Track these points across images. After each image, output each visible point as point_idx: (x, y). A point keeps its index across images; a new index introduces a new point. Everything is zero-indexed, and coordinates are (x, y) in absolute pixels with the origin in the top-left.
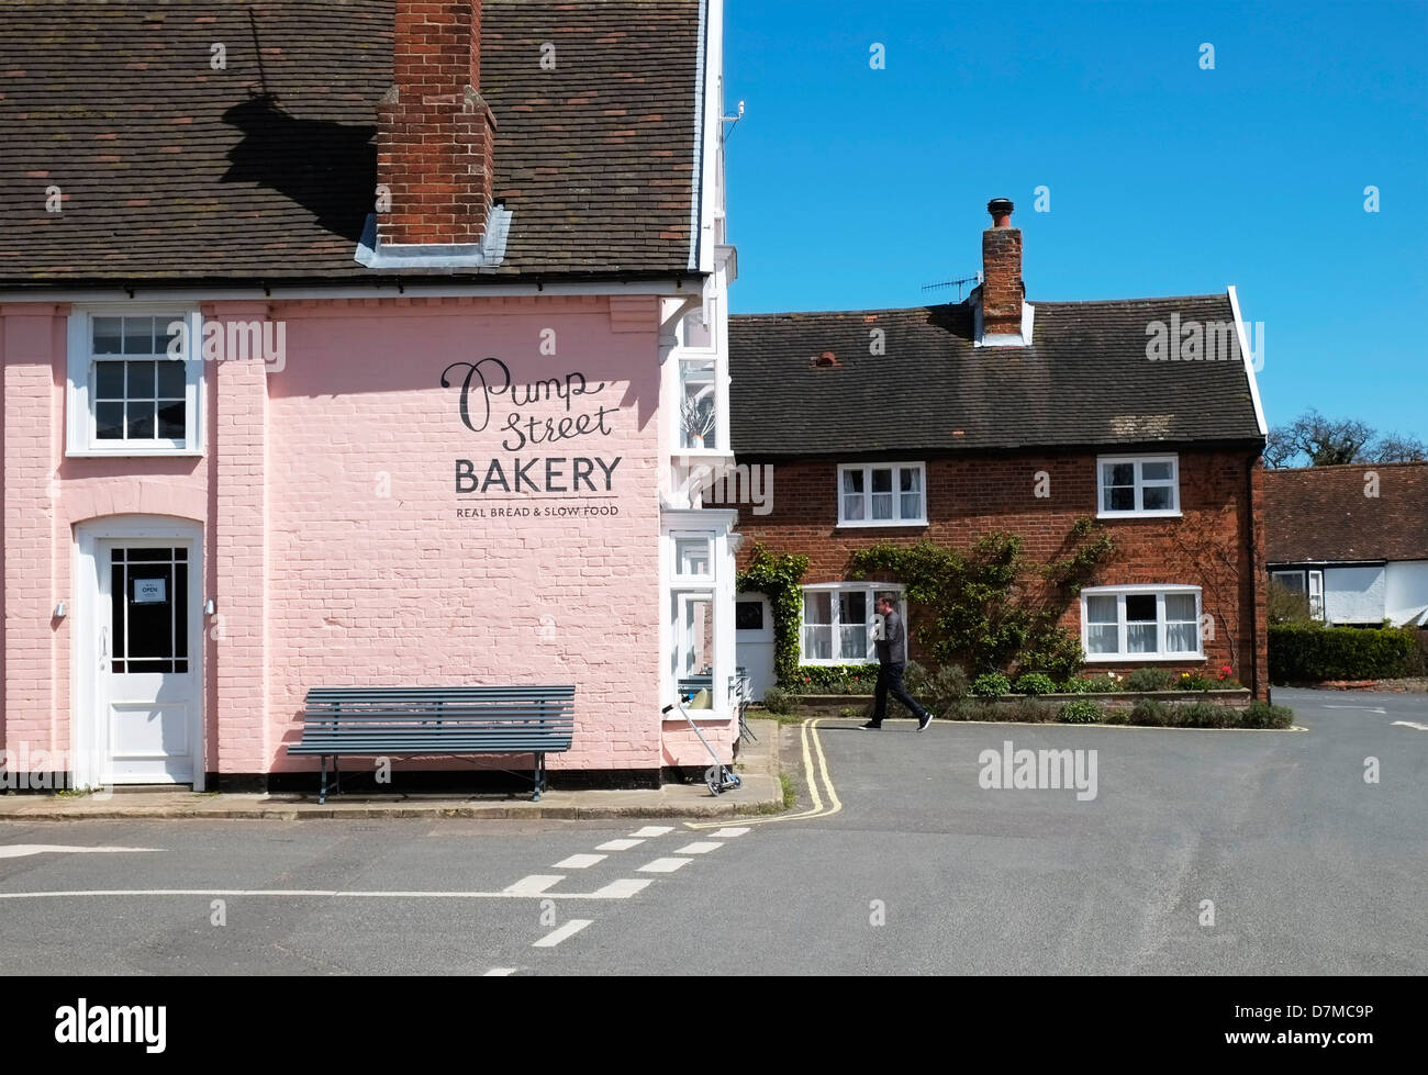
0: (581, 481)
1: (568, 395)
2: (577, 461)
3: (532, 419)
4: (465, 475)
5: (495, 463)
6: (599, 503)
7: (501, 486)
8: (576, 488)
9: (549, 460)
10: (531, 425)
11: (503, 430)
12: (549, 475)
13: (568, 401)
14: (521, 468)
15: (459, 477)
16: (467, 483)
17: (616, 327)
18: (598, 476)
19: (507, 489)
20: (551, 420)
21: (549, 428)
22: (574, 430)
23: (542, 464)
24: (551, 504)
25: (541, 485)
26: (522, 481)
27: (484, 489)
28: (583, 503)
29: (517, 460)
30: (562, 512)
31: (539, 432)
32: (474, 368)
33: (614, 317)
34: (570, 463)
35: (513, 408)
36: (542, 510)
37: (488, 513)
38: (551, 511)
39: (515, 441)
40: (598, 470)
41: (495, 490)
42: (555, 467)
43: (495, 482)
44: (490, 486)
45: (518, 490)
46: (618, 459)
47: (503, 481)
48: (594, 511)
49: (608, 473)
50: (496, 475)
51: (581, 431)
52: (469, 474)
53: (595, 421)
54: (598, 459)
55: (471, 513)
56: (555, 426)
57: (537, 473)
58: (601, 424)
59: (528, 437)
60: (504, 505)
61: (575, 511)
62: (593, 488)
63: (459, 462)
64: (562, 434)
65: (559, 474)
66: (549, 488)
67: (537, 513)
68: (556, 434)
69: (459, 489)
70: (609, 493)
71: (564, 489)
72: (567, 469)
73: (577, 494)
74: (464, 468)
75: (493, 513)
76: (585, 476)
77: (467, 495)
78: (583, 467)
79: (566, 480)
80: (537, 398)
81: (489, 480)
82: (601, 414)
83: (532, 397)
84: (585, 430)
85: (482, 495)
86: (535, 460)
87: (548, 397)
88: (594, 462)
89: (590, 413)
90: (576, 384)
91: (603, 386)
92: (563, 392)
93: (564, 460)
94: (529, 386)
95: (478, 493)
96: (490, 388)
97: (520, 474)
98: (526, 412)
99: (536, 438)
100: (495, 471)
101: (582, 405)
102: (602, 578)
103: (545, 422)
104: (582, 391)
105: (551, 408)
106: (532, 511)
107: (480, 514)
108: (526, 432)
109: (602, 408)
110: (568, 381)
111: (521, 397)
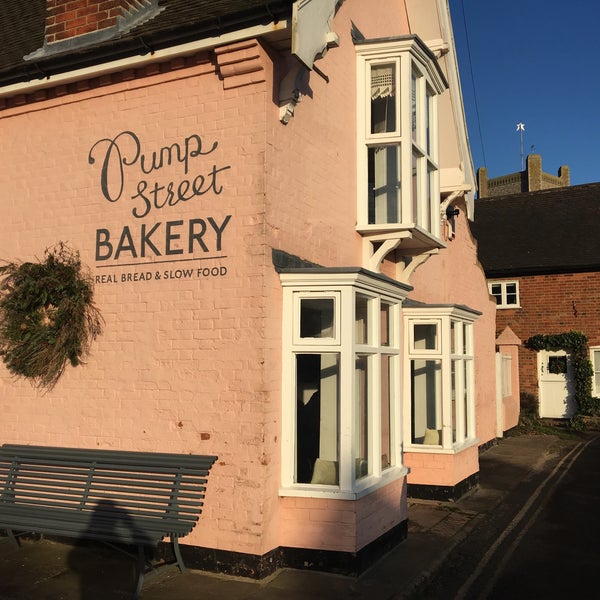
0: (195, 241)
1: (186, 158)
2: (192, 222)
3: (156, 184)
4: (103, 244)
5: (126, 230)
6: (211, 264)
7: (130, 252)
8: (191, 250)
9: (170, 224)
10: (156, 191)
11: (133, 198)
12: (169, 237)
13: (186, 163)
14: (147, 233)
15: (99, 244)
16: (104, 251)
17: (229, 82)
18: (210, 238)
19: (135, 255)
20: (171, 184)
21: (170, 192)
22: (190, 192)
23: (162, 229)
24: (169, 267)
25: (162, 249)
26: (148, 248)
27: (117, 257)
28: (197, 265)
29: (144, 226)
30: (178, 274)
31: (162, 196)
32: (113, 143)
34: (187, 225)
35: (141, 176)
36: (162, 274)
37: (119, 279)
38: (169, 274)
39: (142, 208)
40: (210, 231)
41: (126, 256)
42: (174, 230)
43: (126, 248)
44: (122, 253)
45: (143, 255)
46: (228, 218)
47: (131, 247)
48: (206, 272)
49: (219, 231)
50: (126, 243)
51: (197, 193)
52: (107, 243)
53: (208, 181)
54: (211, 220)
55: (106, 278)
56: (175, 190)
57: (159, 239)
58: (214, 183)
59: (152, 203)
60: (132, 270)
61: (188, 273)
62: (206, 250)
63: (99, 232)
64: (181, 197)
65: (177, 237)
66: (169, 252)
67: (158, 277)
68: (176, 197)
69: (98, 258)
70: (219, 254)
71: (181, 252)
72: (183, 231)
73: (191, 256)
74: (103, 237)
75: (123, 276)
76: (199, 237)
77: (104, 263)
78: (198, 229)
79: (182, 243)
80: (161, 165)
81: (120, 247)
82: (214, 173)
83: (157, 164)
84: (201, 191)
85: (115, 262)
86: (158, 225)
87: (169, 163)
88: (207, 222)
89: (205, 174)
90: (193, 146)
91: (216, 145)
92: (182, 156)
93: (181, 223)
94: (155, 154)
95: (111, 260)
96: (125, 160)
97: (145, 239)
98: (151, 180)
99: (159, 204)
100: (126, 238)
101: (201, 166)
102: (212, 341)
103: (166, 188)
104: (198, 152)
105: (172, 174)
106: (154, 275)
107: (113, 280)
108: (151, 199)
109: (215, 167)
110: (187, 144)
111: (148, 165)
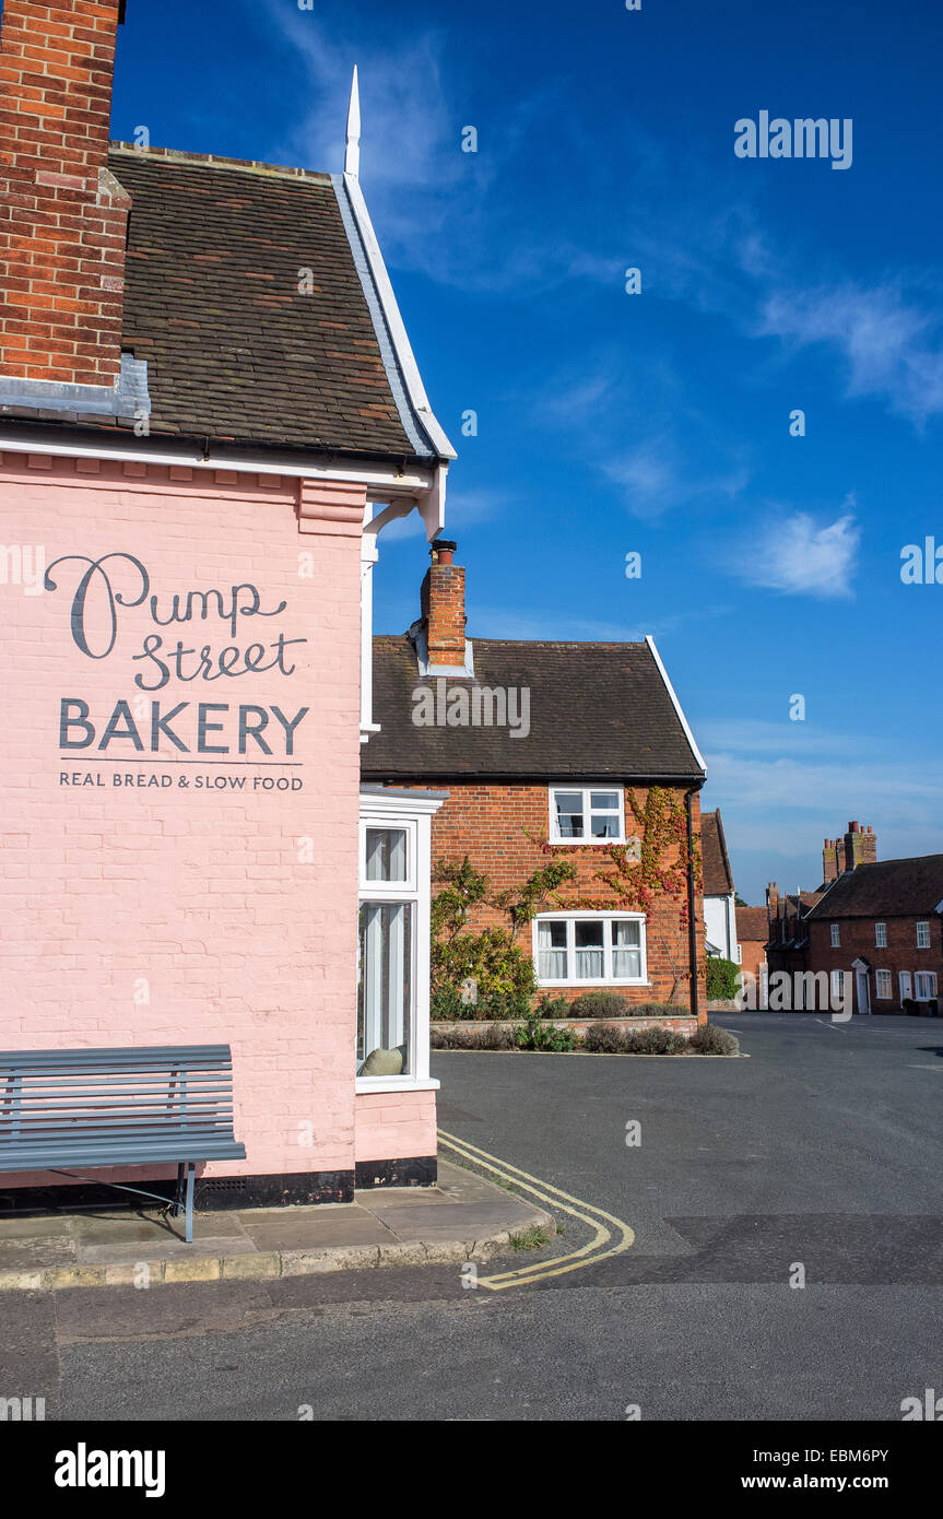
0: (250, 738)
1: (233, 615)
2: (244, 709)
3: (180, 645)
4: (74, 723)
5: (123, 707)
6: (275, 773)
7: (130, 741)
8: (243, 749)
9: (204, 707)
10: (179, 654)
11: (135, 658)
12: (204, 727)
13: (234, 623)
14: (162, 715)
15: (66, 722)
16: (77, 734)
17: (307, 525)
18: (274, 733)
19: (139, 747)
20: (208, 648)
21: (205, 659)
22: (240, 665)
23: (191, 714)
24: (205, 770)
25: (190, 738)
26: (162, 735)
27: (103, 745)
28: (250, 772)
29: (156, 704)
30: (220, 783)
31: (191, 664)
32: (96, 565)
33: (305, 508)
34: (234, 713)
35: (150, 627)
36: (191, 779)
37: (108, 780)
38: (203, 780)
39: (153, 676)
40: (275, 725)
41: (120, 746)
42: (212, 717)
43: (121, 734)
44: (113, 740)
45: (155, 748)
46: (304, 711)
47: (133, 733)
48: (268, 784)
49: (290, 728)
50: (122, 725)
51: (251, 667)
52: (83, 723)
53: (271, 654)
54: (274, 709)
55: (82, 779)
56: (214, 657)
57: (185, 724)
58: (280, 659)
59: (173, 671)
60: (134, 769)
61: (239, 782)
62: (267, 751)
63: (67, 702)
64: (224, 670)
65: (218, 727)
66: (202, 747)
67: (183, 783)
68: (216, 669)
69: (66, 744)
70: (290, 759)
71: (225, 750)
72: (230, 720)
73: (242, 758)
74: (75, 712)
75: (117, 780)
76: (256, 732)
77: (77, 752)
78: (253, 720)
79: (229, 736)
80: (188, 616)
81: (111, 732)
82: (281, 644)
83: (182, 613)
84: (259, 666)
85: (102, 754)
86: (183, 705)
87: (204, 615)
88: (270, 712)
89: (266, 643)
90: (246, 599)
91: (283, 606)
92: (227, 610)
93: (226, 707)
94: (176, 599)
95: (93, 750)
96: (119, 597)
97: (159, 724)
98: (172, 634)
99: (184, 674)
100: (122, 718)
101: (254, 630)
102: (276, 883)
103: (199, 651)
104: (254, 610)
105: (208, 632)
106: (176, 781)
107: (95, 781)
108: (171, 664)
109: (282, 636)
110: (235, 595)
111: (165, 611)
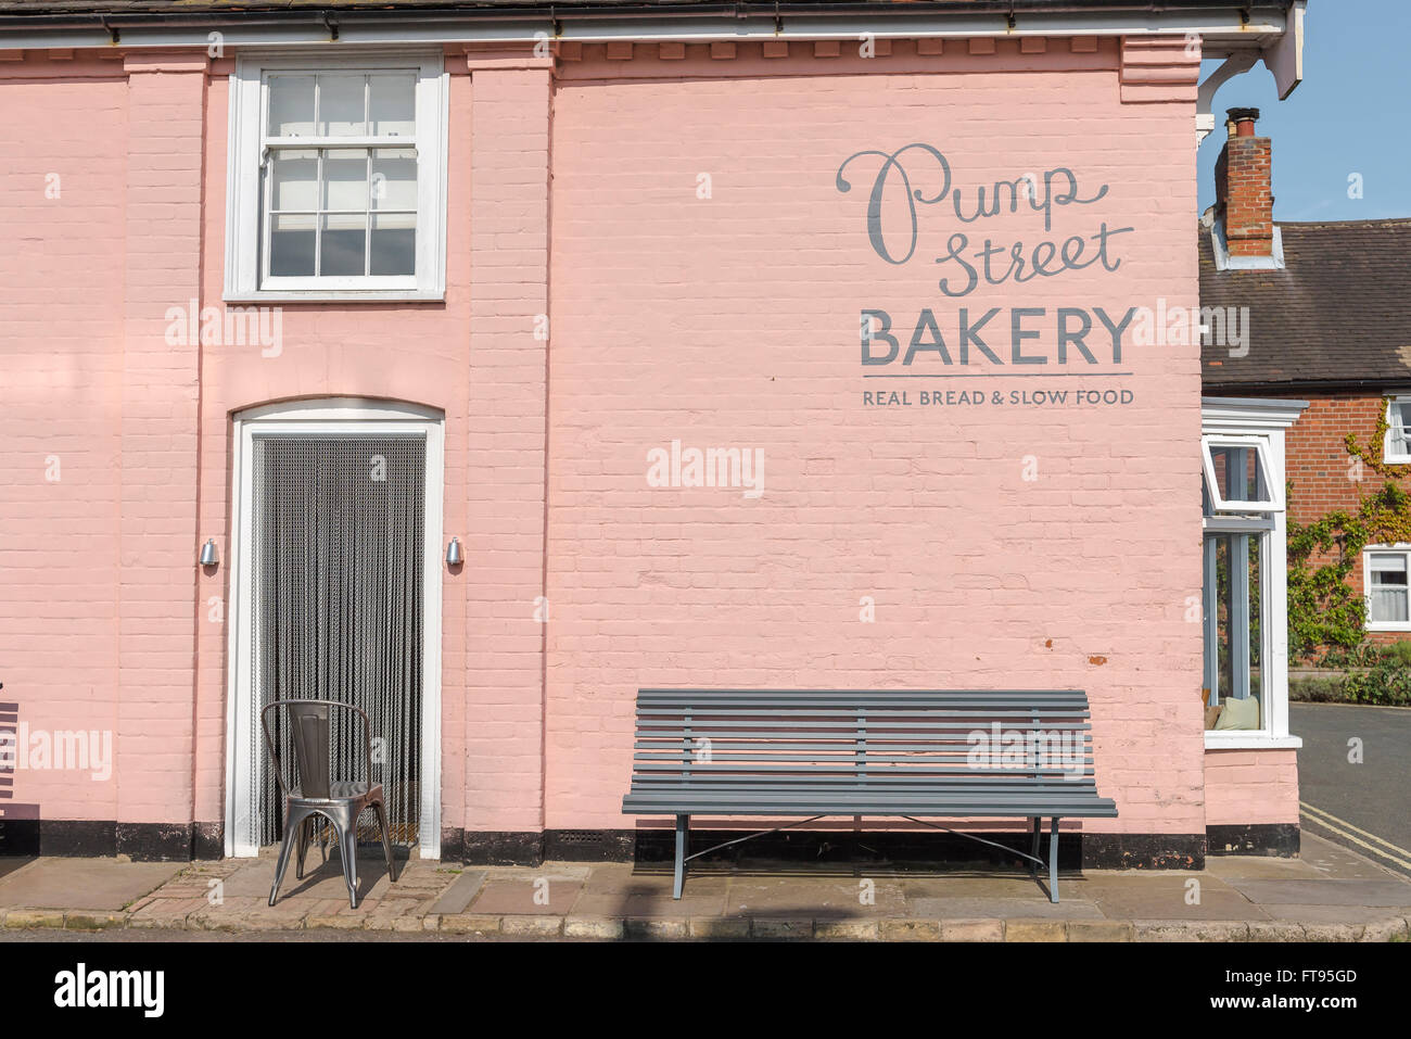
0: (1071, 346)
1: (1047, 205)
2: (1063, 313)
3: (988, 244)
4: (876, 336)
5: (927, 316)
6: (1101, 384)
7: (936, 354)
8: (1063, 359)
9: (1017, 313)
10: (987, 254)
11: (939, 261)
12: (1018, 335)
13: (1048, 214)
14: (971, 323)
15: (867, 337)
16: (880, 349)
17: (1127, 93)
18: (1099, 340)
19: (947, 360)
20: (1019, 245)
21: (1016, 258)
22: (1057, 263)
23: (1004, 319)
24: (1020, 384)
26: (972, 346)
27: (908, 360)
28: (1073, 384)
29: (964, 312)
30: (1039, 397)
31: (1001, 263)
32: (892, 160)
33: (1126, 74)
34: (1052, 317)
35: (954, 225)
36: (1005, 395)
37: (914, 398)
38: (1019, 396)
39: (959, 281)
40: (1100, 330)
41: (926, 361)
42: (1027, 323)
43: (927, 347)
44: (918, 354)
45: (965, 361)
46: (1132, 311)
47: (940, 345)
48: (1094, 397)
49: (1117, 332)
50: (927, 338)
51: (1069, 263)
52: (885, 336)
53: (1092, 248)
54: (1099, 311)
55: (887, 398)
56: (1027, 255)
57: (997, 334)
58: (1103, 253)
59: (981, 274)
60: (942, 385)
61: (1061, 397)
62: (1091, 359)
63: (867, 315)
64: (1039, 269)
65: (1035, 335)
66: (1018, 359)
67: (997, 400)
68: (1029, 269)
69: (867, 359)
70: (1118, 368)
71: (1042, 360)
72: (1048, 327)
73: (1062, 369)
74: (876, 324)
75: (924, 398)
76: (1077, 339)
77: (880, 369)
78: (1073, 325)
79: (1047, 345)
80: (996, 210)
81: (916, 345)
82: (1104, 235)
83: (988, 208)
84: (1076, 263)
85: (906, 370)
86: (994, 311)
87: (1014, 207)
88: (1092, 315)
89: (1086, 235)
90: (1061, 186)
91: (1104, 190)
92: (1040, 200)
93: (1042, 312)
94: (982, 191)
95: (897, 367)
96: (918, 193)
97: (968, 334)
98: (978, 232)
99: (994, 276)
100: (927, 329)
101: (1071, 221)
102: (1105, 510)
103: (1009, 249)
104: (1071, 198)
105: (1018, 228)
106: (989, 397)
107: (901, 399)
108: (978, 265)
109: (1104, 226)
110: (1048, 182)
111: (969, 205)
